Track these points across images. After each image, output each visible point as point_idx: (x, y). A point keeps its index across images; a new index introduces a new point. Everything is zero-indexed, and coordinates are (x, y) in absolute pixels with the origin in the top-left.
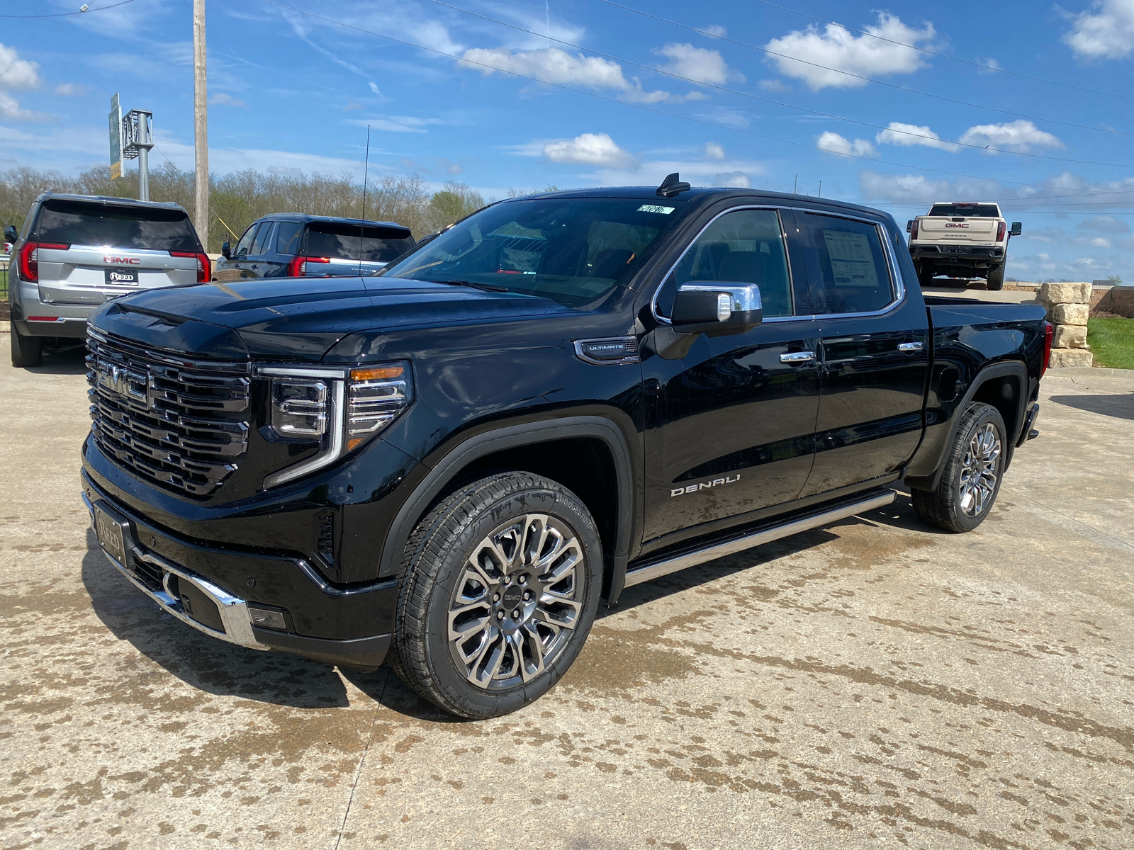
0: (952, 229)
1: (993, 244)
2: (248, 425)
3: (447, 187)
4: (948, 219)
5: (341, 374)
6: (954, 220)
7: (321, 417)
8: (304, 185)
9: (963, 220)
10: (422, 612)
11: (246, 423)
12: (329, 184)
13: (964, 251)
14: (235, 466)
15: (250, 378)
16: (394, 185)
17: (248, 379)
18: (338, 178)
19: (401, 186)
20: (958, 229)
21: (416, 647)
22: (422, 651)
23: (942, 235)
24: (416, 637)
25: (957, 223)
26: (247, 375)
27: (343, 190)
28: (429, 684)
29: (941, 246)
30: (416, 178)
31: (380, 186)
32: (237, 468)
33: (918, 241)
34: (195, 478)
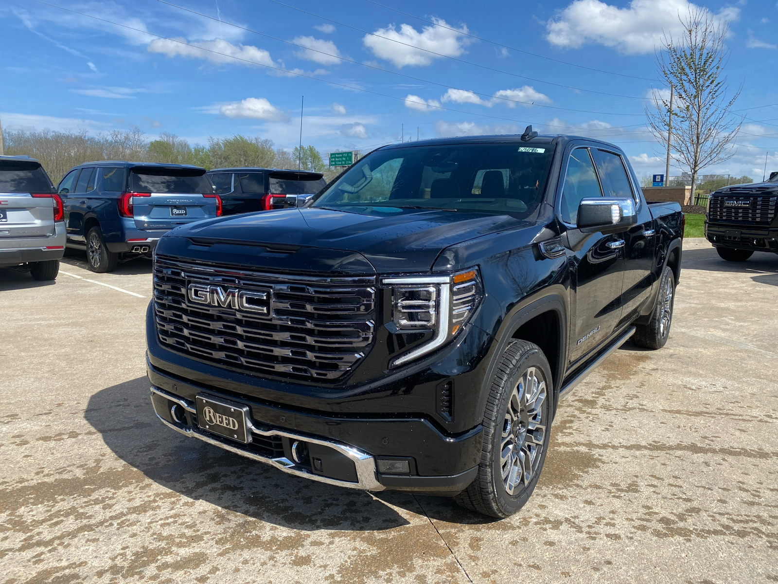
2: (373, 322)
3: (161, 137)
5: (447, 279)
7: (432, 312)
8: (46, 138)
10: (490, 446)
11: (372, 321)
12: (67, 138)
14: (361, 354)
15: (375, 287)
16: (121, 137)
17: (373, 288)
18: (75, 132)
19: (127, 138)
21: (486, 473)
22: (490, 475)
24: (486, 466)
26: (373, 286)
27: (79, 141)
28: (491, 498)
30: (137, 131)
31: (110, 138)
32: (363, 355)
34: (323, 366)
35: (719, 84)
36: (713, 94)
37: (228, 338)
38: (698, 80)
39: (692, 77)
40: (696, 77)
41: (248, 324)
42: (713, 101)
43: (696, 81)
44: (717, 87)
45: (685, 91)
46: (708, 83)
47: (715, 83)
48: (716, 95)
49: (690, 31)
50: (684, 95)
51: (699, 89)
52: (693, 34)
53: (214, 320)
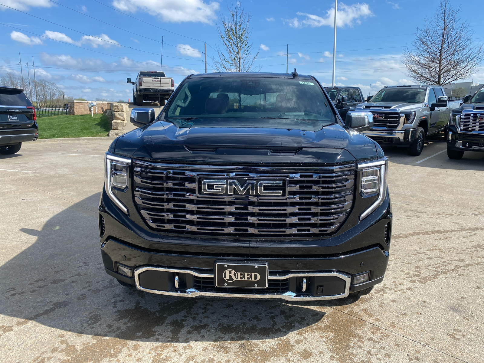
0: (155, 82)
1: (171, 88)
4: (153, 78)
6: (155, 78)
9: (158, 78)
13: (161, 91)
20: (157, 82)
23: (152, 84)
25: (157, 80)
29: (152, 89)
33: (142, 87)
34: (322, 225)
35: (249, 46)
36: (247, 52)
37: (238, 216)
38: (238, 43)
39: (235, 41)
40: (237, 42)
41: (260, 204)
42: (247, 56)
43: (237, 44)
44: (248, 48)
45: (232, 49)
46: (243, 46)
47: (247, 46)
48: (248, 52)
49: (233, 15)
50: (232, 51)
51: (239, 49)
52: (235, 17)
53: (225, 205)
